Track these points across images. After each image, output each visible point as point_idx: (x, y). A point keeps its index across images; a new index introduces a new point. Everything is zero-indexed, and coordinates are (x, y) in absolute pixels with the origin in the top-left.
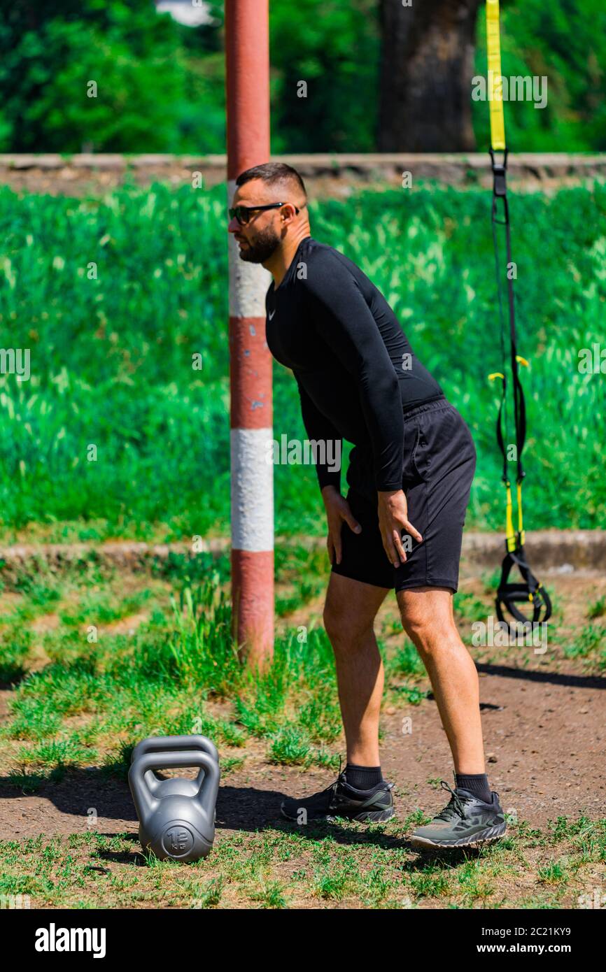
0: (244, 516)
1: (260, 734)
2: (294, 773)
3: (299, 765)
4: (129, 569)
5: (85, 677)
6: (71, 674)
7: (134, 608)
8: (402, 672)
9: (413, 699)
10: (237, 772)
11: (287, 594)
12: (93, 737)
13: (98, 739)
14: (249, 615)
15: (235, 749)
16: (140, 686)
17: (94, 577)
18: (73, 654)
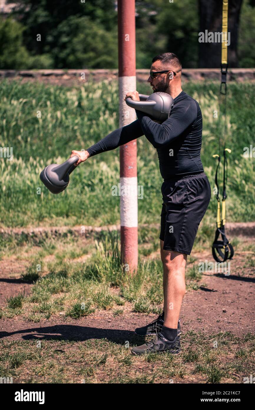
0: (125, 213)
1: (130, 300)
2: (143, 315)
3: (145, 312)
4: (84, 237)
5: (62, 278)
6: (56, 277)
7: (86, 252)
8: (191, 277)
9: (194, 288)
10: (120, 315)
11: (147, 247)
12: (64, 301)
13: (65, 302)
14: (127, 253)
15: (120, 306)
16: (83, 281)
17: (70, 240)
18: (58, 270)
